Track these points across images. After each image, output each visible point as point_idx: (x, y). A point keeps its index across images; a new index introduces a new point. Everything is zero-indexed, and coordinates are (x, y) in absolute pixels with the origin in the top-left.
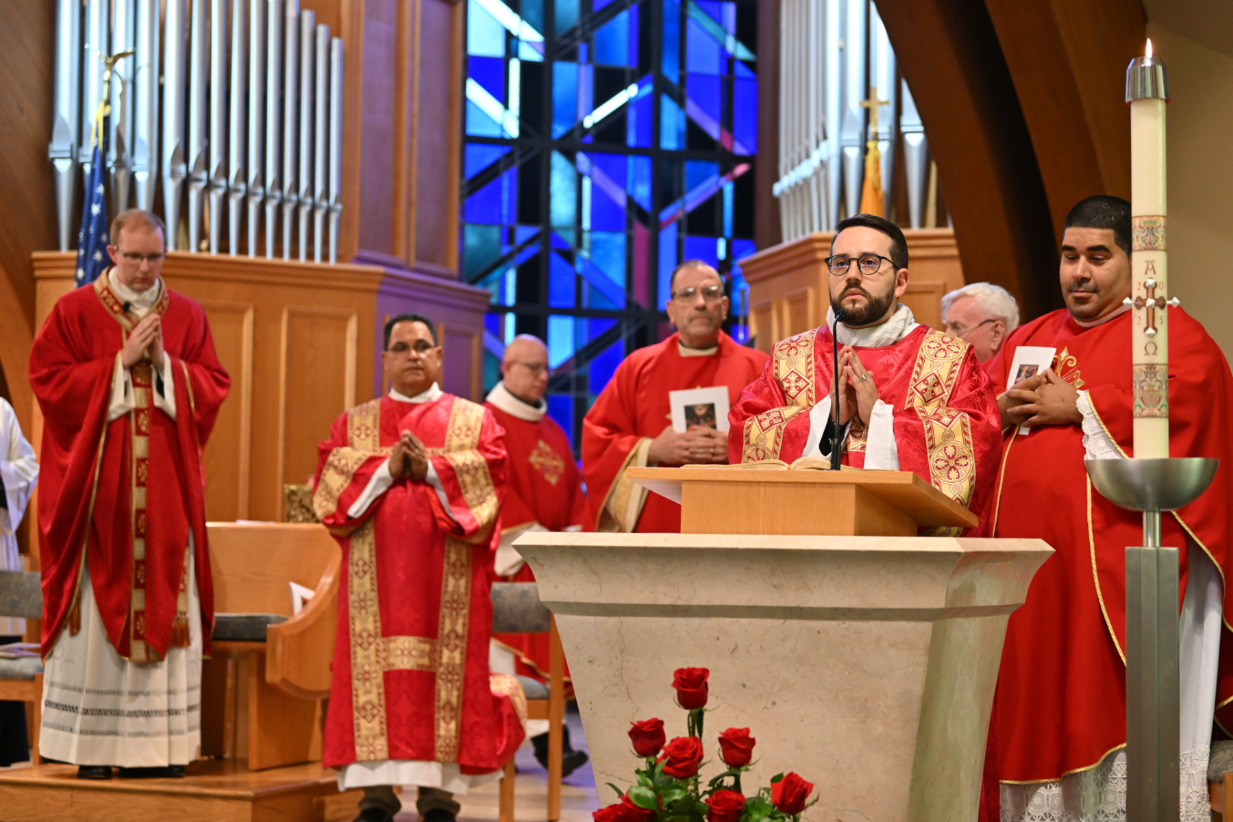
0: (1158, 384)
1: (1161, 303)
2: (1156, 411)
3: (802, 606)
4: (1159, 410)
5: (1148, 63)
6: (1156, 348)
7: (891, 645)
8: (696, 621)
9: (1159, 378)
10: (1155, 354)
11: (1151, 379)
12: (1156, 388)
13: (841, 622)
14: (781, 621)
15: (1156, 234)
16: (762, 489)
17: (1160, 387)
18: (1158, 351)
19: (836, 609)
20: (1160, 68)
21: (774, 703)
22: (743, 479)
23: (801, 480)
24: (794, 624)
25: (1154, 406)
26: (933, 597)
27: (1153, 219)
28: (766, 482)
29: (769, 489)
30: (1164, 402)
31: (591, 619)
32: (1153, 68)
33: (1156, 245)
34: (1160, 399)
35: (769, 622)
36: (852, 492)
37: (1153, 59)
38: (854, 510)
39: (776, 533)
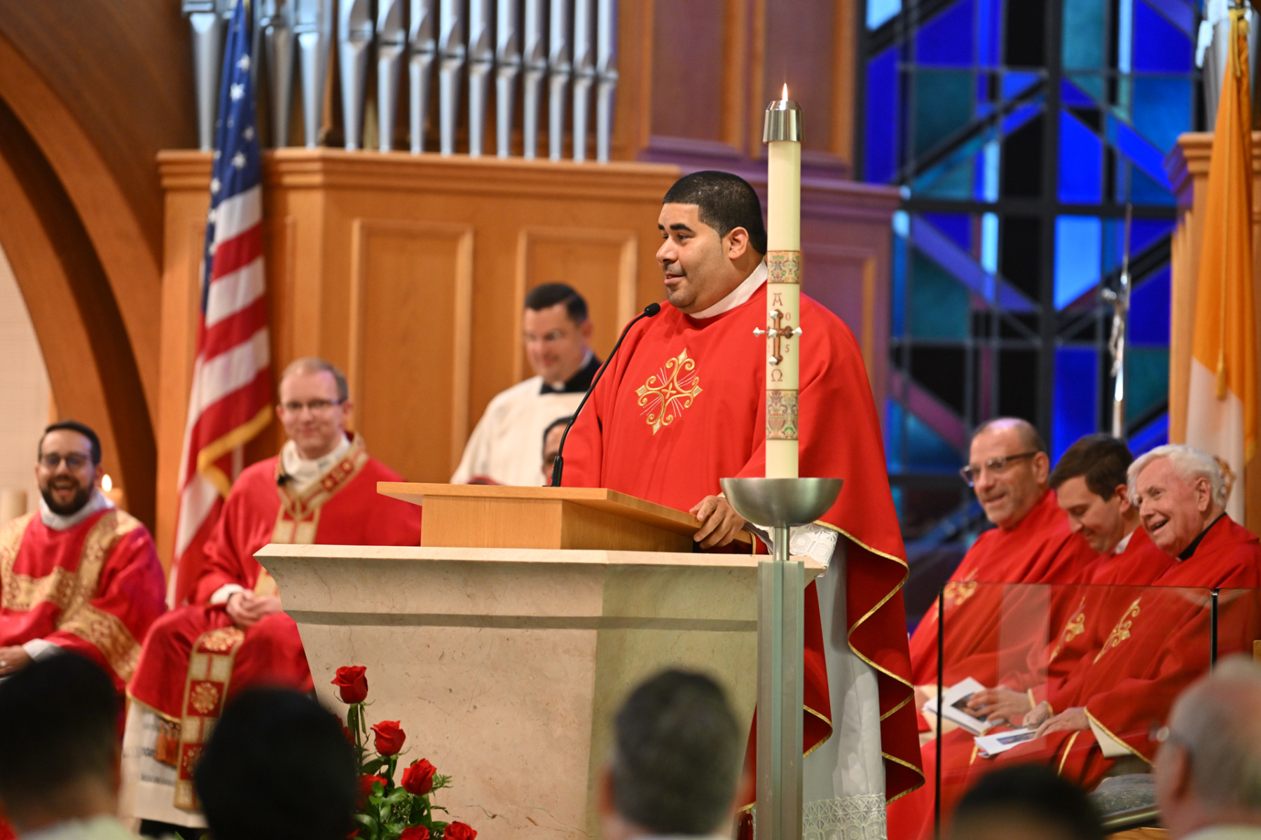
0: (783, 408)
1: (787, 333)
2: (780, 434)
3: (490, 614)
4: (783, 433)
5: (783, 106)
6: (781, 375)
7: (567, 652)
8: (410, 629)
9: (784, 403)
10: (780, 380)
11: (776, 404)
12: (781, 412)
13: (524, 630)
14: (478, 629)
15: (783, 268)
16: (487, 504)
17: (785, 412)
18: (782, 378)
19: (518, 618)
20: (793, 113)
21: (475, 707)
22: (472, 495)
23: (518, 496)
24: (488, 632)
25: (778, 430)
26: (592, 605)
27: (780, 254)
28: (491, 497)
29: (494, 504)
30: (789, 424)
31: (326, 627)
32: (787, 113)
33: (783, 278)
34: (784, 422)
35: (469, 631)
36: (559, 507)
37: (788, 103)
38: (561, 525)
39: (498, 547)
